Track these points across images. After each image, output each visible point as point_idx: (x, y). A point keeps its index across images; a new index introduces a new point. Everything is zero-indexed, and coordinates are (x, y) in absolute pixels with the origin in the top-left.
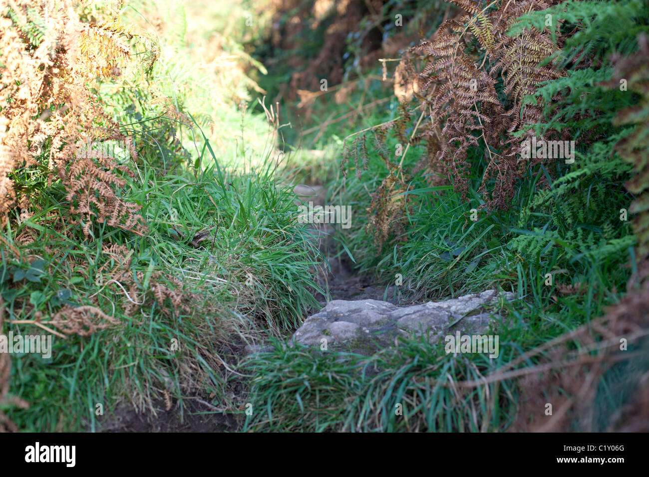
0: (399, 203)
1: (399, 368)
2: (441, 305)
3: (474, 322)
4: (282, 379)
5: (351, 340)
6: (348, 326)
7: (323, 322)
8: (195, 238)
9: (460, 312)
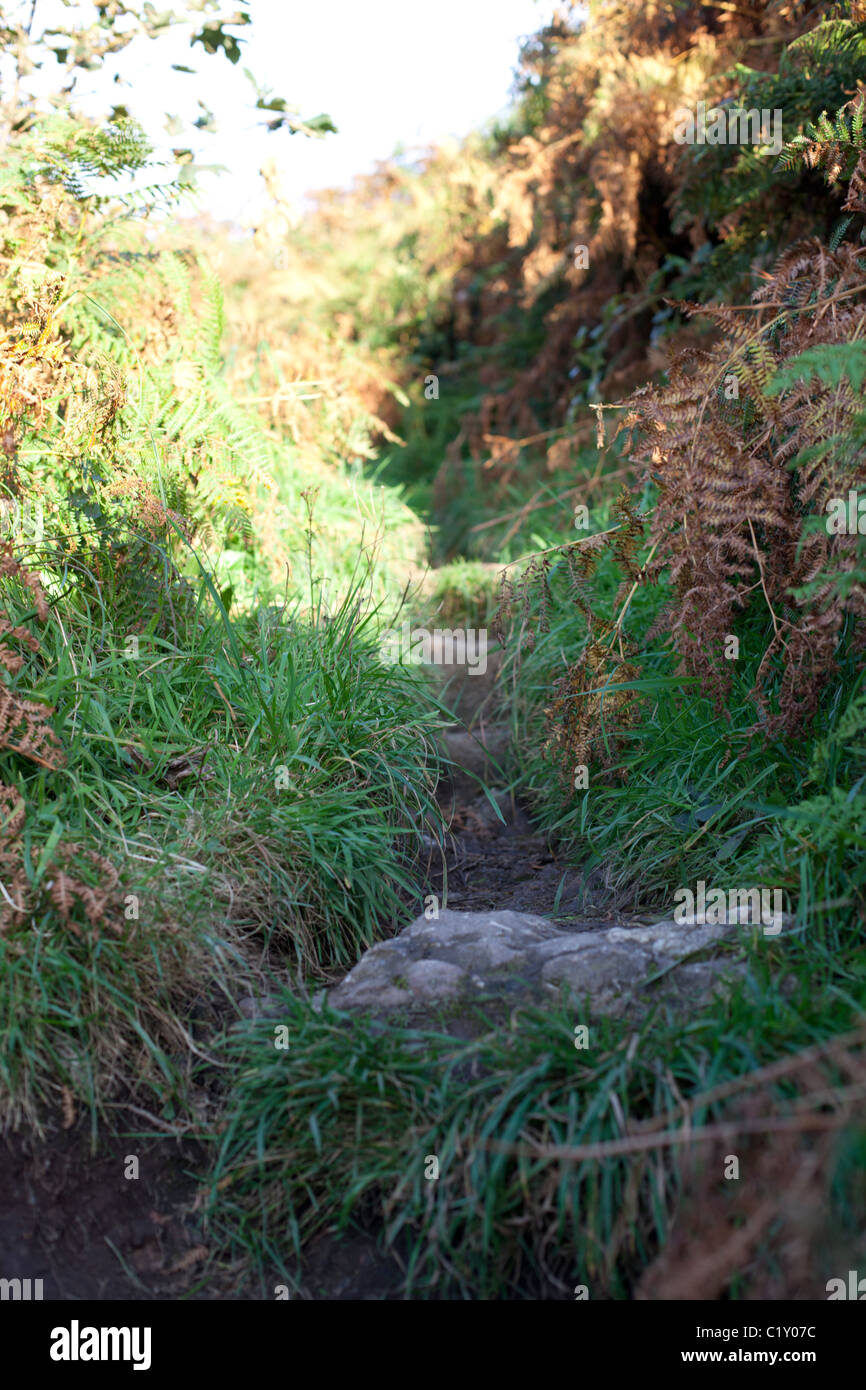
0: (611, 701)
1: (521, 1072)
2: (636, 937)
3: (697, 976)
4: (291, 1079)
5: (446, 1000)
6: (442, 972)
7: (399, 958)
8: (173, 769)
9: (672, 952)
